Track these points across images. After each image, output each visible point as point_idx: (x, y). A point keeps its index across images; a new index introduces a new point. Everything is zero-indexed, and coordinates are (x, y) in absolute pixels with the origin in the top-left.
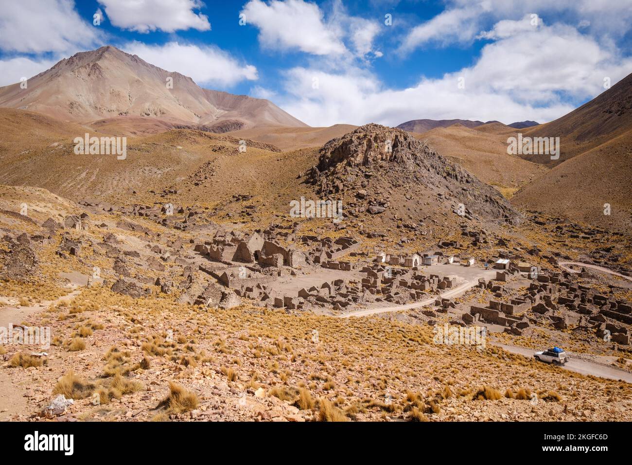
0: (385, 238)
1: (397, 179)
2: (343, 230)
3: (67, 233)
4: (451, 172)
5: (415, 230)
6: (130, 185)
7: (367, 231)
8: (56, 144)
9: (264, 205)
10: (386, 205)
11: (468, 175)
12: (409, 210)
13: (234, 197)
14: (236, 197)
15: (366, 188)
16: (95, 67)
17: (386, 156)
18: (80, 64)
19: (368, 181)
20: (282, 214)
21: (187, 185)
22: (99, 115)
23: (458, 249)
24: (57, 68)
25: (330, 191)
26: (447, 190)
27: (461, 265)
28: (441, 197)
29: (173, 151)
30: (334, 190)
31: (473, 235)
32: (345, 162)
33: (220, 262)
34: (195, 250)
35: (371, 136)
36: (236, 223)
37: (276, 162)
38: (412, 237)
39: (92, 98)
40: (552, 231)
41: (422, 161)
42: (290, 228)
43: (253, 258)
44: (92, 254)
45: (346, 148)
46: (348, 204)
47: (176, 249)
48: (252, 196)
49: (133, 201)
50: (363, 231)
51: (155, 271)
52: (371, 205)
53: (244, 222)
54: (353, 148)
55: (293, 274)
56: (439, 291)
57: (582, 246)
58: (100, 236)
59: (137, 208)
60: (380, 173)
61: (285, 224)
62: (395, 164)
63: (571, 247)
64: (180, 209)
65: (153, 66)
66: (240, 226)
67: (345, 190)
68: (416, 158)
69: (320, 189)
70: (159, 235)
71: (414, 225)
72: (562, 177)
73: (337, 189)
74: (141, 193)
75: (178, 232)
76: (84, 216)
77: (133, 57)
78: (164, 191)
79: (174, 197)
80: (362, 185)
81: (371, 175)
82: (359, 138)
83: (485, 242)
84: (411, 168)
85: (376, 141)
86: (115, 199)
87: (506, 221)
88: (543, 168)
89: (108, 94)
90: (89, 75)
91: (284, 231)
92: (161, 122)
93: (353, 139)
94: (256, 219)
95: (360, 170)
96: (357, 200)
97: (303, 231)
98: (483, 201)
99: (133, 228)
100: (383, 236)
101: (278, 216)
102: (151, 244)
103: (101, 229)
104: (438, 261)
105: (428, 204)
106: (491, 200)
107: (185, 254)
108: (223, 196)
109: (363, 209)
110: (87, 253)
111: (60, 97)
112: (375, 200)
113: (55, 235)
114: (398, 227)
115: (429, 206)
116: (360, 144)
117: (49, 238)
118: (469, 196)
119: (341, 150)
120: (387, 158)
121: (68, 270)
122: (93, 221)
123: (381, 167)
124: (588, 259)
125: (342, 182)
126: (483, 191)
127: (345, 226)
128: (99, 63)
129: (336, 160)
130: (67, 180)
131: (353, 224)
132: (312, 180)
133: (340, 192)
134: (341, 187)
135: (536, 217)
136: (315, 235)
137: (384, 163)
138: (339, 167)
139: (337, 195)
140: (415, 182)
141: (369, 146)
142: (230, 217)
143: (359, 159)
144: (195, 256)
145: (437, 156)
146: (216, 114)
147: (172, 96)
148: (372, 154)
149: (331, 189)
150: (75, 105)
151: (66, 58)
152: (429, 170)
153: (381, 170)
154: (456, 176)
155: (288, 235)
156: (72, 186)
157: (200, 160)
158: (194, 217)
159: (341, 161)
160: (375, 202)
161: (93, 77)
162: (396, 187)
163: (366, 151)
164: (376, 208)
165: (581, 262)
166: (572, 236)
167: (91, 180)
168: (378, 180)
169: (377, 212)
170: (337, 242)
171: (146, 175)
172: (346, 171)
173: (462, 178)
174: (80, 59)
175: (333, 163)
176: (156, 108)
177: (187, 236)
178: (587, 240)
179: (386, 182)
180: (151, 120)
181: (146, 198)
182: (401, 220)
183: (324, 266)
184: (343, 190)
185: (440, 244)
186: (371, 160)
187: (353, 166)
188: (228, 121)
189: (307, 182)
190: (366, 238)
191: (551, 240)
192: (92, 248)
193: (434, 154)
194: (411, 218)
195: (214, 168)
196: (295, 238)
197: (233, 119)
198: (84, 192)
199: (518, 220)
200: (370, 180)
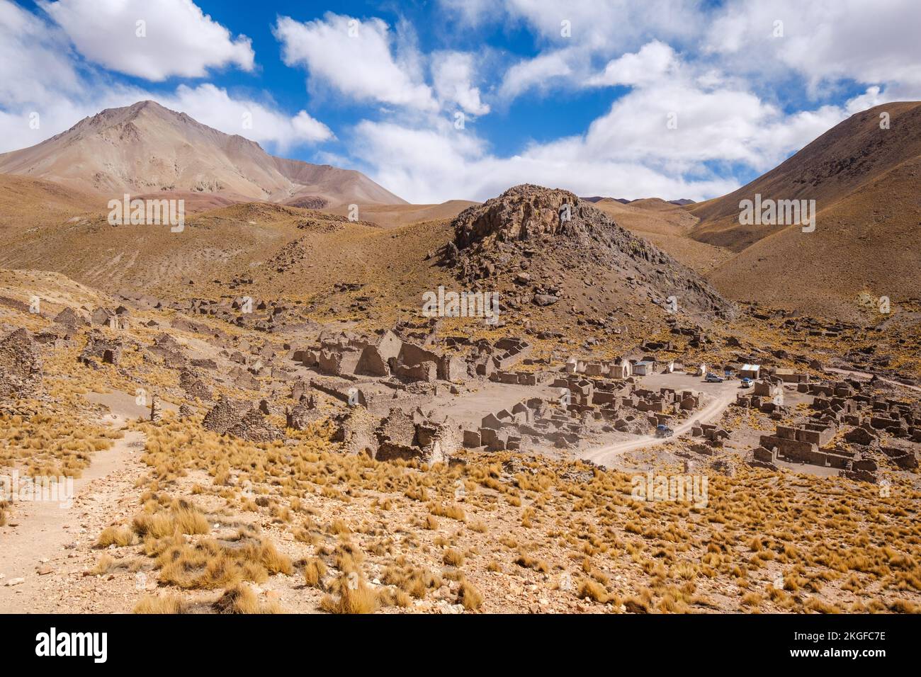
0: (564, 339)
1: (569, 258)
2: (501, 329)
3: (97, 331)
4: (639, 249)
5: (604, 328)
6: (184, 273)
7: (537, 330)
8: (77, 219)
9: (382, 296)
10: (558, 294)
11: (661, 253)
12: (591, 299)
13: (336, 286)
14: (340, 287)
15: (528, 270)
16: (129, 128)
17: (551, 226)
18: (109, 123)
19: (530, 261)
20: (410, 308)
21: (266, 272)
22: (135, 190)
23: (672, 352)
24: (77, 129)
25: (476, 275)
26: (637, 273)
27: (688, 374)
28: (632, 281)
29: (244, 227)
30: (482, 274)
31: (688, 332)
32: (494, 235)
33: (337, 375)
34: (294, 359)
35: (530, 200)
36: (345, 321)
37: (391, 239)
38: (601, 336)
39: (126, 168)
40: (781, 327)
41: (600, 234)
42: (425, 326)
43: (387, 369)
44: (141, 362)
45: (495, 217)
46: (505, 292)
47: (267, 358)
48: (362, 285)
49: (191, 294)
50: (531, 329)
51: (245, 390)
52: (537, 293)
53: (356, 320)
54: (505, 217)
55: (454, 391)
56: (686, 413)
57: (830, 346)
58: (149, 337)
59: (197, 304)
60: (544, 250)
61: (416, 322)
62: (565, 238)
63: (815, 348)
64: (259, 303)
65: (206, 127)
66: (352, 325)
67: (498, 274)
68: (591, 230)
69: (462, 273)
70: (235, 339)
71: (602, 320)
72: (759, 260)
73: (486, 272)
74: (201, 283)
75: (262, 335)
76: (120, 311)
77: (180, 115)
78: (235, 281)
79: (249, 288)
80: (521, 267)
81: (533, 253)
82: (512, 202)
83: (709, 342)
84: (586, 243)
85: (537, 207)
86: (164, 292)
87: (717, 314)
88: (725, 251)
89: (147, 163)
90: (121, 138)
91: (419, 331)
92: (219, 199)
93: (505, 204)
94: (373, 315)
95: (516, 245)
96: (517, 287)
97: (444, 331)
98: (684, 287)
99: (195, 329)
100: (560, 336)
101: (405, 311)
102: (227, 350)
103: (150, 329)
104: (654, 370)
105: (616, 291)
106: (695, 286)
107: (281, 365)
108: (320, 285)
109: (526, 299)
110: (133, 362)
111: (81, 166)
112: (543, 286)
113: (75, 333)
114: (580, 323)
115: (618, 295)
116: (514, 211)
117: (65, 338)
118: (667, 281)
119: (487, 219)
120: (552, 229)
121: (103, 389)
122: (135, 318)
123: (546, 241)
124: (844, 363)
125: (493, 262)
126: (684, 274)
127: (504, 323)
128: (135, 122)
129: (480, 233)
130: (93, 266)
131: (515, 320)
132: (448, 261)
133: (491, 276)
134: (492, 269)
135: (752, 309)
136: (463, 336)
137: (548, 237)
138: (487, 242)
139: (487, 281)
140: (593, 261)
141: (528, 213)
142: (335, 313)
143: (515, 231)
144: (296, 367)
145: (618, 228)
146: (291, 189)
147: (232, 166)
148: (533, 224)
149: (478, 272)
150: (102, 178)
151: (90, 117)
152: (609, 246)
153: (546, 245)
154: (646, 254)
155: (426, 337)
156: (99, 275)
157: (282, 239)
158: (283, 313)
159: (489, 234)
160: (543, 289)
161: (127, 140)
162: (569, 268)
163: (524, 220)
164: (545, 298)
165: (836, 367)
166: (811, 334)
167: (129, 266)
168: (543, 259)
169: (546, 303)
170: (498, 345)
171: (208, 259)
172: (497, 247)
173: (654, 257)
174: (109, 117)
175: (477, 237)
176: (212, 182)
177: (278, 339)
178: (833, 339)
179: (555, 262)
180: (205, 197)
181: (209, 290)
182: (582, 313)
183: (493, 378)
184: (494, 274)
185: (644, 345)
186: (531, 233)
187: (506, 241)
188: (307, 197)
189: (440, 264)
190: (537, 340)
191: (784, 338)
192: (140, 354)
193: (613, 225)
194: (596, 311)
195: (304, 248)
196: (435, 341)
197: (314, 195)
198: (118, 282)
199: (732, 313)
200: (533, 260)
